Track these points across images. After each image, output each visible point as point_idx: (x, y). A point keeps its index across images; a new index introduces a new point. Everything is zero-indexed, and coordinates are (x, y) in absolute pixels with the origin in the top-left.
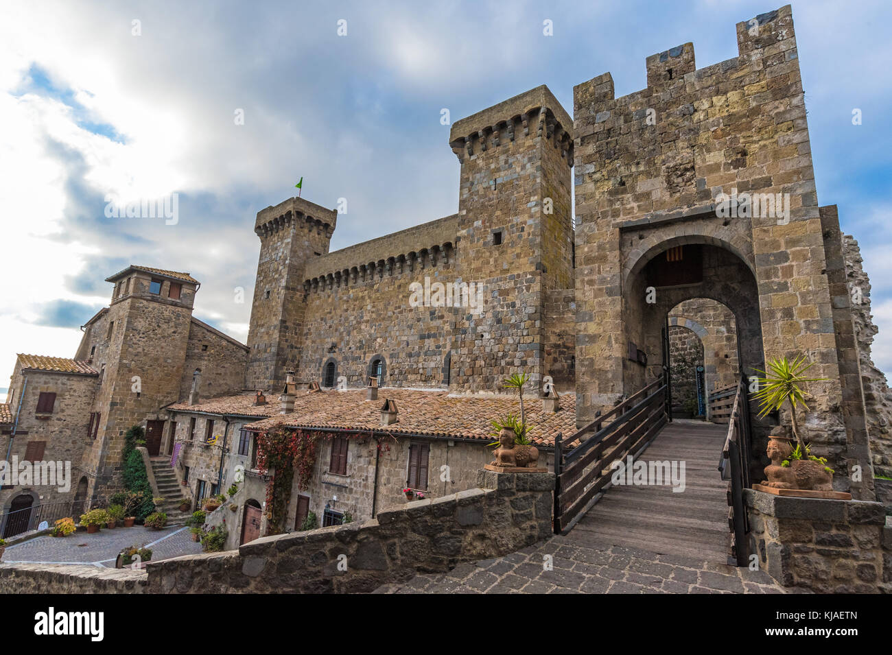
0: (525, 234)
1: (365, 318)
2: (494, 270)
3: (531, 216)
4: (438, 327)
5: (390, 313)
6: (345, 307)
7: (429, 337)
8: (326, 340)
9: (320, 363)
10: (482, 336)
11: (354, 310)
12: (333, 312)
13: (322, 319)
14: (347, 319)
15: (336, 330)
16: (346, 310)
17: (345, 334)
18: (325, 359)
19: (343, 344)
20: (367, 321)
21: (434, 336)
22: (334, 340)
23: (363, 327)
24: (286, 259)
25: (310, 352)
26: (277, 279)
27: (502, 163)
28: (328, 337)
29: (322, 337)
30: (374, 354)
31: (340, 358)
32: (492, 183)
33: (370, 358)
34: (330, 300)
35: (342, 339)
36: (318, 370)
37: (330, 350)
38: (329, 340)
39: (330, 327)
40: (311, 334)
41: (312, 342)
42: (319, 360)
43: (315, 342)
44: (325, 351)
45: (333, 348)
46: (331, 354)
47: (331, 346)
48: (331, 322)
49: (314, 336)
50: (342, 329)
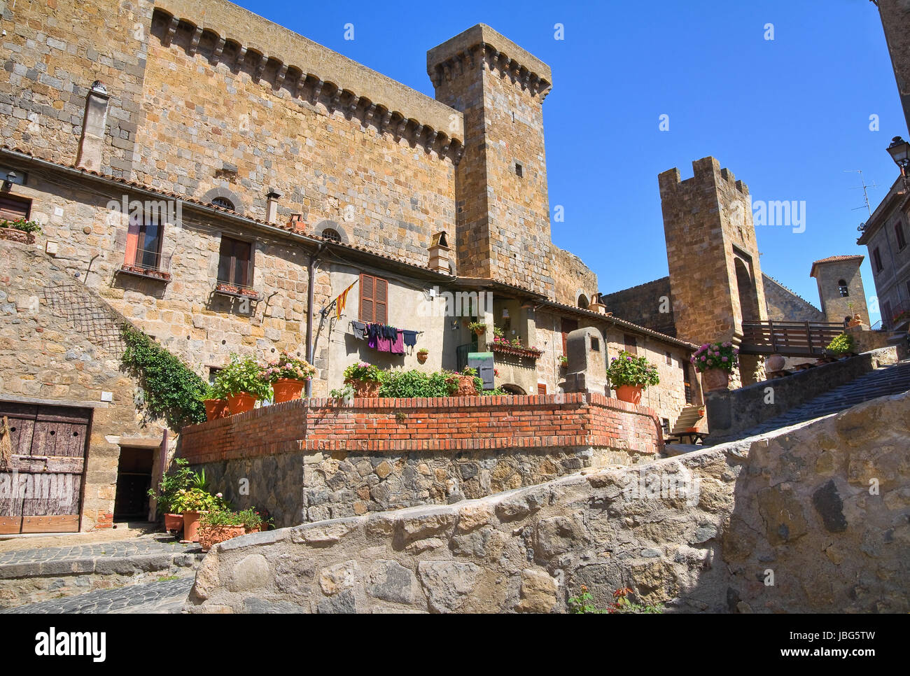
0: (538, 180)
1: (301, 155)
2: (518, 197)
3: (541, 168)
4: (422, 222)
5: (350, 171)
6: (254, 114)
7: (411, 228)
8: (208, 152)
9: (190, 190)
10: (515, 256)
11: (276, 129)
13: (190, 105)
15: (234, 145)
17: (256, 160)
18: (205, 186)
19: (253, 175)
20: (307, 164)
21: (418, 231)
22: (231, 161)
23: (299, 166)
27: (517, 102)
28: (210, 147)
29: (194, 140)
30: (325, 219)
31: (247, 198)
32: (510, 113)
33: (318, 222)
34: (212, 81)
35: (250, 166)
37: (218, 173)
38: (216, 154)
39: (216, 131)
40: (155, 119)
41: (162, 137)
42: (187, 182)
43: (170, 140)
44: (204, 169)
45: (227, 173)
46: (223, 183)
47: (221, 167)
48: (217, 123)
49: (164, 125)
50: (250, 151)
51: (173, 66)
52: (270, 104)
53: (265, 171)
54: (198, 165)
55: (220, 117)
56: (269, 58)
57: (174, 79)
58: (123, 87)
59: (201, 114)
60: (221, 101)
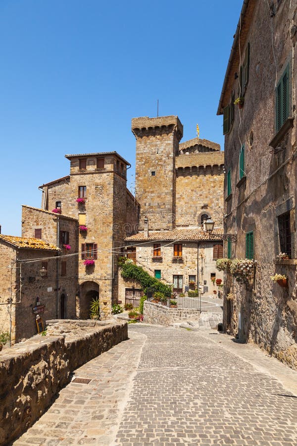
6: (212, 185)
8: (199, 202)
9: (195, 215)
12: (202, 187)
13: (192, 191)
14: (214, 192)
15: (206, 197)
16: (214, 187)
17: (214, 199)
18: (199, 213)
19: (213, 205)
22: (206, 202)
24: (170, 154)
25: (184, 208)
26: (162, 165)
28: (199, 201)
29: (195, 200)
31: (212, 212)
34: (198, 180)
35: (212, 202)
36: (194, 218)
37: (202, 208)
38: (201, 202)
39: (201, 195)
40: (183, 198)
41: (186, 203)
42: (193, 213)
43: (188, 203)
44: (198, 208)
45: (205, 207)
46: (204, 210)
47: (203, 205)
48: (201, 193)
49: (186, 199)
50: (211, 197)
51: (187, 181)
52: (217, 179)
53: (217, 202)
54: (197, 207)
55: (202, 190)
56: (214, 166)
57: (187, 184)
58: (168, 199)
59: (195, 192)
60: (201, 185)
